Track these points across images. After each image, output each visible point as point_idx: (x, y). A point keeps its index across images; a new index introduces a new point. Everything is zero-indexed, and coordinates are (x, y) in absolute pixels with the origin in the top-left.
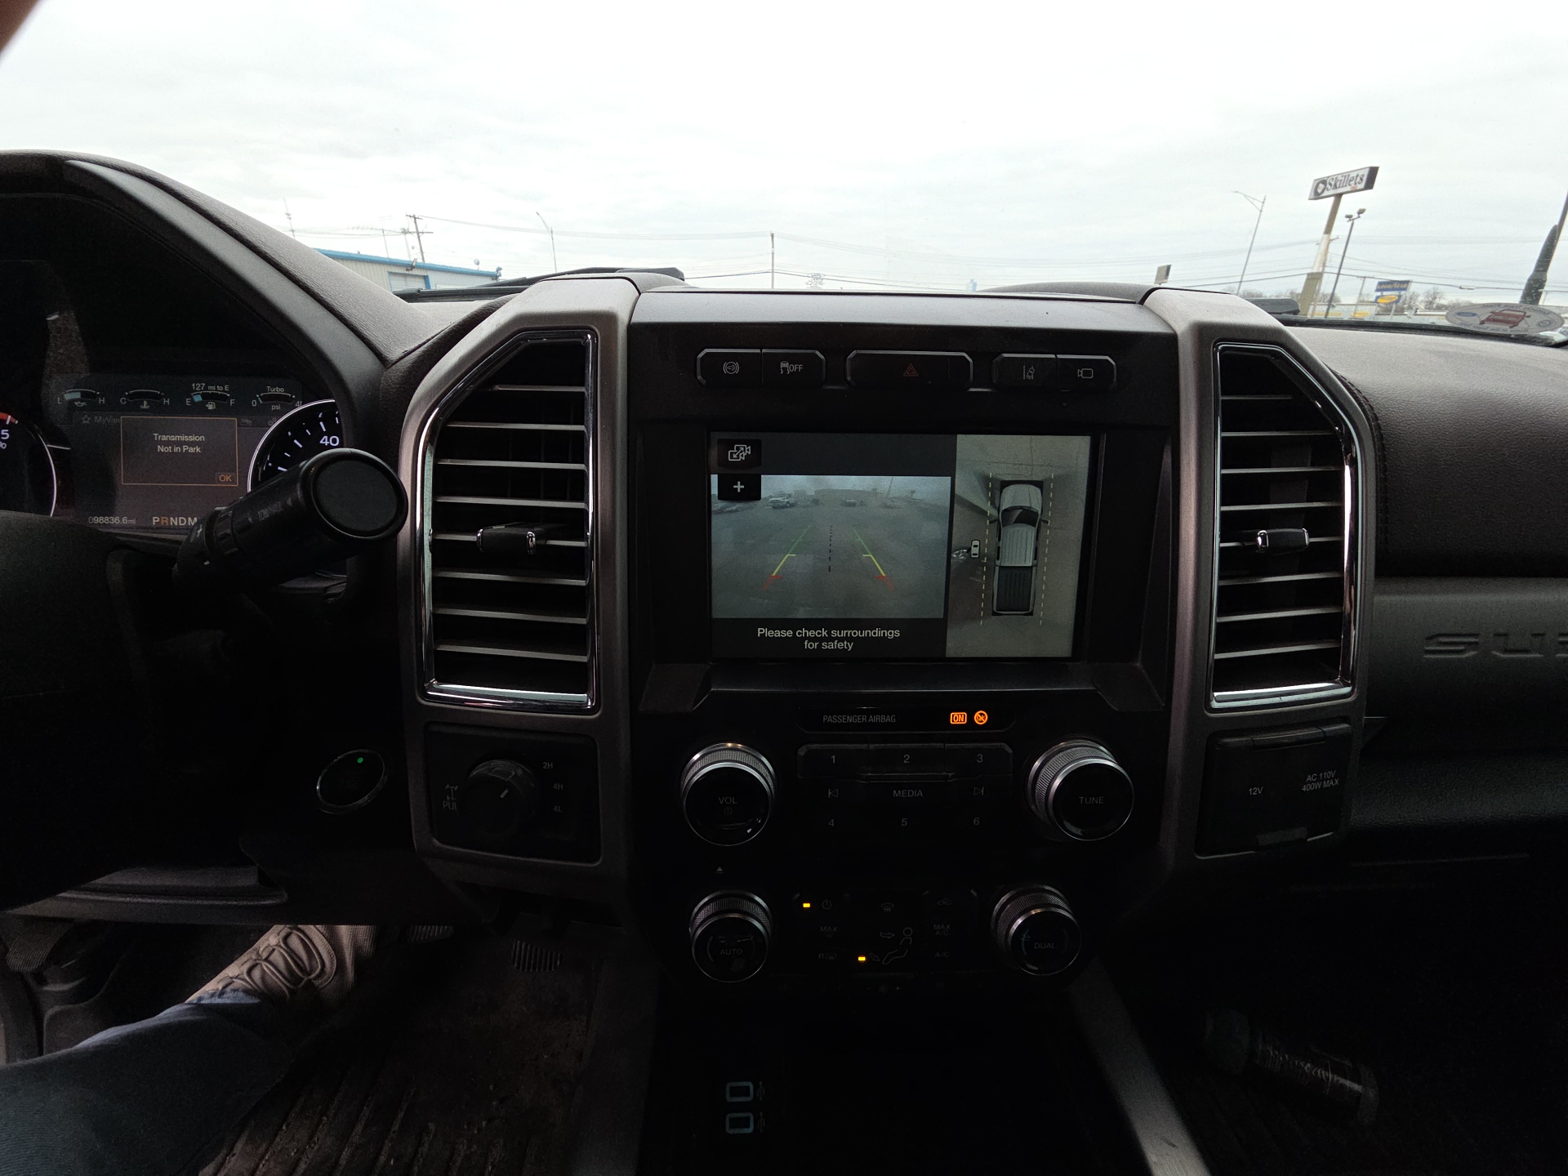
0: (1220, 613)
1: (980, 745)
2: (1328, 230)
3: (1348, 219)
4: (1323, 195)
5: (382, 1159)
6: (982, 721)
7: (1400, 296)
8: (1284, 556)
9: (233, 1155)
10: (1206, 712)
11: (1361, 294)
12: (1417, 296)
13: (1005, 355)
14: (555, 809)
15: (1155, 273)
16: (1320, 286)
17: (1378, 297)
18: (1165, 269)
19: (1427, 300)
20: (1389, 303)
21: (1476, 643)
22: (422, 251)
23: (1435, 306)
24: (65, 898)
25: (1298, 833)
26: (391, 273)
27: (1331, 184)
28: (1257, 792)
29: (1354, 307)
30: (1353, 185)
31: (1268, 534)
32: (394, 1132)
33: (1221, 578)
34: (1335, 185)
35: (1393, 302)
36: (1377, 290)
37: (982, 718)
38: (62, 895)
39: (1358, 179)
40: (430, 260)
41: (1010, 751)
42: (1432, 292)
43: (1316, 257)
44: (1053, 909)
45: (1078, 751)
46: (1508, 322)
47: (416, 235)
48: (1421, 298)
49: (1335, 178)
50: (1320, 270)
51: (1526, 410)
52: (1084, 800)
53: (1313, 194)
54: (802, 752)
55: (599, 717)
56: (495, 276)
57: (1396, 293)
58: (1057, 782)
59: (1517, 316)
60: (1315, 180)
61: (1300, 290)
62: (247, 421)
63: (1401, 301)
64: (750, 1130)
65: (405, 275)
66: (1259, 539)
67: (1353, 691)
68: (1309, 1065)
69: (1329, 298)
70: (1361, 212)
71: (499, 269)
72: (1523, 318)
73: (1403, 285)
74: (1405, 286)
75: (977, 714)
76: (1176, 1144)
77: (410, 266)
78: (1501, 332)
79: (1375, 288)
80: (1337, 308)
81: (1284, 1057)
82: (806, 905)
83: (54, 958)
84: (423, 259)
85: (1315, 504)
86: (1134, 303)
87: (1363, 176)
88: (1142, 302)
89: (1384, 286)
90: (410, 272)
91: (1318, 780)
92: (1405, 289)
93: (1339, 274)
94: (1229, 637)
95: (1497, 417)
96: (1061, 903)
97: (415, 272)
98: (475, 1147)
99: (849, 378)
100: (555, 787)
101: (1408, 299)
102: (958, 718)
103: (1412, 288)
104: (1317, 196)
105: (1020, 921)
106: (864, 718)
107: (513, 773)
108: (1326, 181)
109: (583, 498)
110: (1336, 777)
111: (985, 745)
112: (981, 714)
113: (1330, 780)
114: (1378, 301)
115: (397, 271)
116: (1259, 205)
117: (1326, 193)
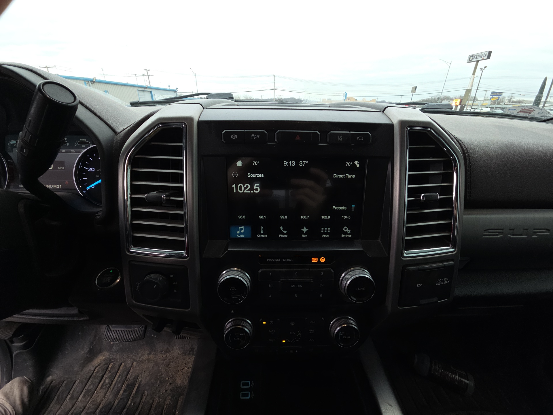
0: (407, 223)
1: (322, 269)
2: (474, 74)
3: (481, 70)
4: (472, 61)
5: (129, 403)
6: (323, 261)
7: (499, 98)
8: (430, 203)
9: (78, 402)
10: (402, 258)
11: (485, 97)
12: (505, 98)
13: (332, 132)
14: (174, 291)
15: (411, 89)
16: (470, 94)
17: (491, 98)
18: (415, 88)
19: (508, 99)
20: (496, 100)
21: (502, 232)
22: (149, 82)
23: (511, 101)
24: (15, 317)
25: (435, 299)
26: (138, 90)
27: (475, 57)
28: (420, 286)
29: (482, 102)
30: (483, 57)
31: (425, 195)
32: (133, 394)
33: (408, 210)
34: (476, 57)
35: (497, 100)
36: (491, 95)
37: (323, 260)
38: (14, 316)
39: (485, 55)
40: (152, 85)
41: (333, 271)
42: (510, 96)
43: (469, 83)
44: (351, 325)
45: (356, 272)
46: (527, 112)
47: (147, 76)
48: (506, 98)
49: (476, 55)
50: (471, 88)
51: (524, 149)
52: (358, 289)
53: (468, 61)
54: (260, 271)
55: (189, 259)
56: (175, 91)
57: (498, 96)
58: (349, 282)
59: (531, 110)
61: (463, 95)
62: (73, 151)
63: (499, 99)
64: (249, 397)
65: (143, 91)
66: (422, 197)
67: (455, 250)
68: (450, 373)
69: (474, 98)
70: (485, 67)
71: (177, 89)
72: (533, 111)
73: (500, 94)
74: (501, 94)
75: (321, 258)
76: (392, 405)
77: (145, 88)
78: (525, 116)
79: (490, 95)
80: (477, 102)
81: (442, 371)
82: (264, 323)
83: (15, 335)
84: (150, 85)
85: (443, 184)
86: (380, 112)
87: (486, 54)
88: (383, 111)
89: (494, 94)
90: (145, 90)
91: (442, 281)
92: (501, 95)
93: (477, 89)
94: (411, 231)
95: (513, 151)
96: (353, 322)
97: (147, 90)
98: (161, 399)
99: (276, 140)
100: (174, 283)
101: (502, 99)
102: (315, 260)
103: (503, 95)
104: (470, 61)
105: (339, 328)
106: (282, 260)
107: (159, 279)
108: (473, 56)
109: (182, 182)
110: (448, 280)
111: (324, 269)
112: (323, 258)
113: (446, 281)
114: (491, 99)
115: (141, 90)
116: (449, 65)
117: (473, 60)
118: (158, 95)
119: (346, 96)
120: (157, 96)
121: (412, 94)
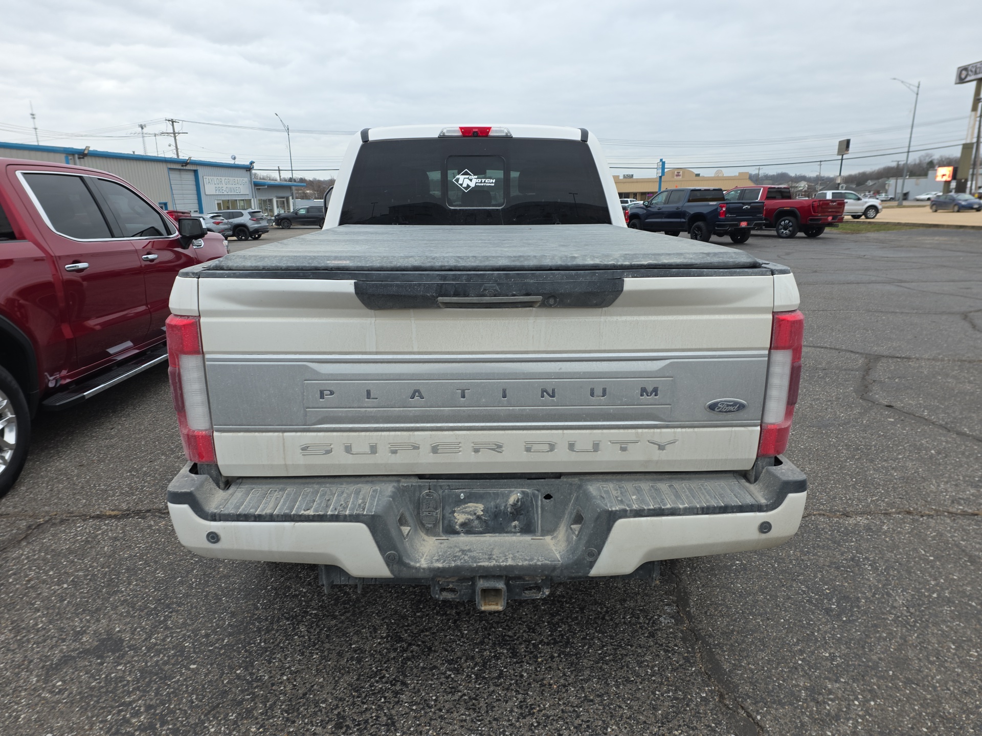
2: (975, 108)
4: (966, 80)
18: (845, 143)
26: (170, 169)
27: (971, 71)
34: (976, 71)
43: (970, 130)
47: (173, 135)
49: (975, 66)
50: (977, 141)
53: (958, 80)
56: (249, 169)
60: (959, 68)
65: (180, 170)
71: (252, 163)
77: (185, 163)
90: (185, 168)
97: (188, 167)
104: (961, 80)
108: (967, 67)
115: (175, 167)
116: (916, 89)
117: (969, 78)
118: (210, 177)
119: (663, 168)
120: (207, 180)
121: (840, 157)
